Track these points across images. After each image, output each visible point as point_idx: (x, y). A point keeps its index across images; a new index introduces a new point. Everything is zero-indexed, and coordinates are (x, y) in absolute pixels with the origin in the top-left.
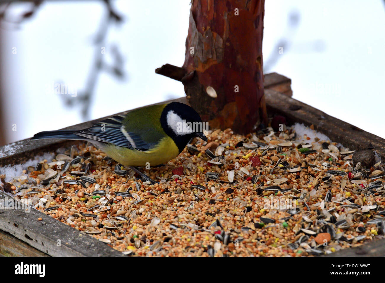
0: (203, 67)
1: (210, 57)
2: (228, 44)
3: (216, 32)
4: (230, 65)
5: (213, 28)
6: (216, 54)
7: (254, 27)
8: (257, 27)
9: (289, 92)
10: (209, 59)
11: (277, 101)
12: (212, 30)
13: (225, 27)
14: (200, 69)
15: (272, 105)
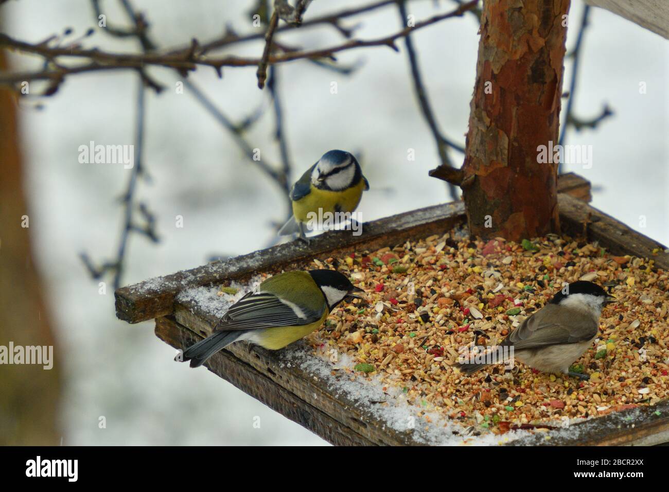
0: (486, 170)
1: (495, 158)
2: (516, 144)
3: (502, 130)
4: (518, 169)
5: (499, 125)
6: (502, 156)
7: (548, 124)
8: (551, 124)
9: (587, 197)
10: (493, 161)
11: (573, 209)
12: (497, 127)
13: (513, 124)
14: (481, 173)
15: (566, 214)
